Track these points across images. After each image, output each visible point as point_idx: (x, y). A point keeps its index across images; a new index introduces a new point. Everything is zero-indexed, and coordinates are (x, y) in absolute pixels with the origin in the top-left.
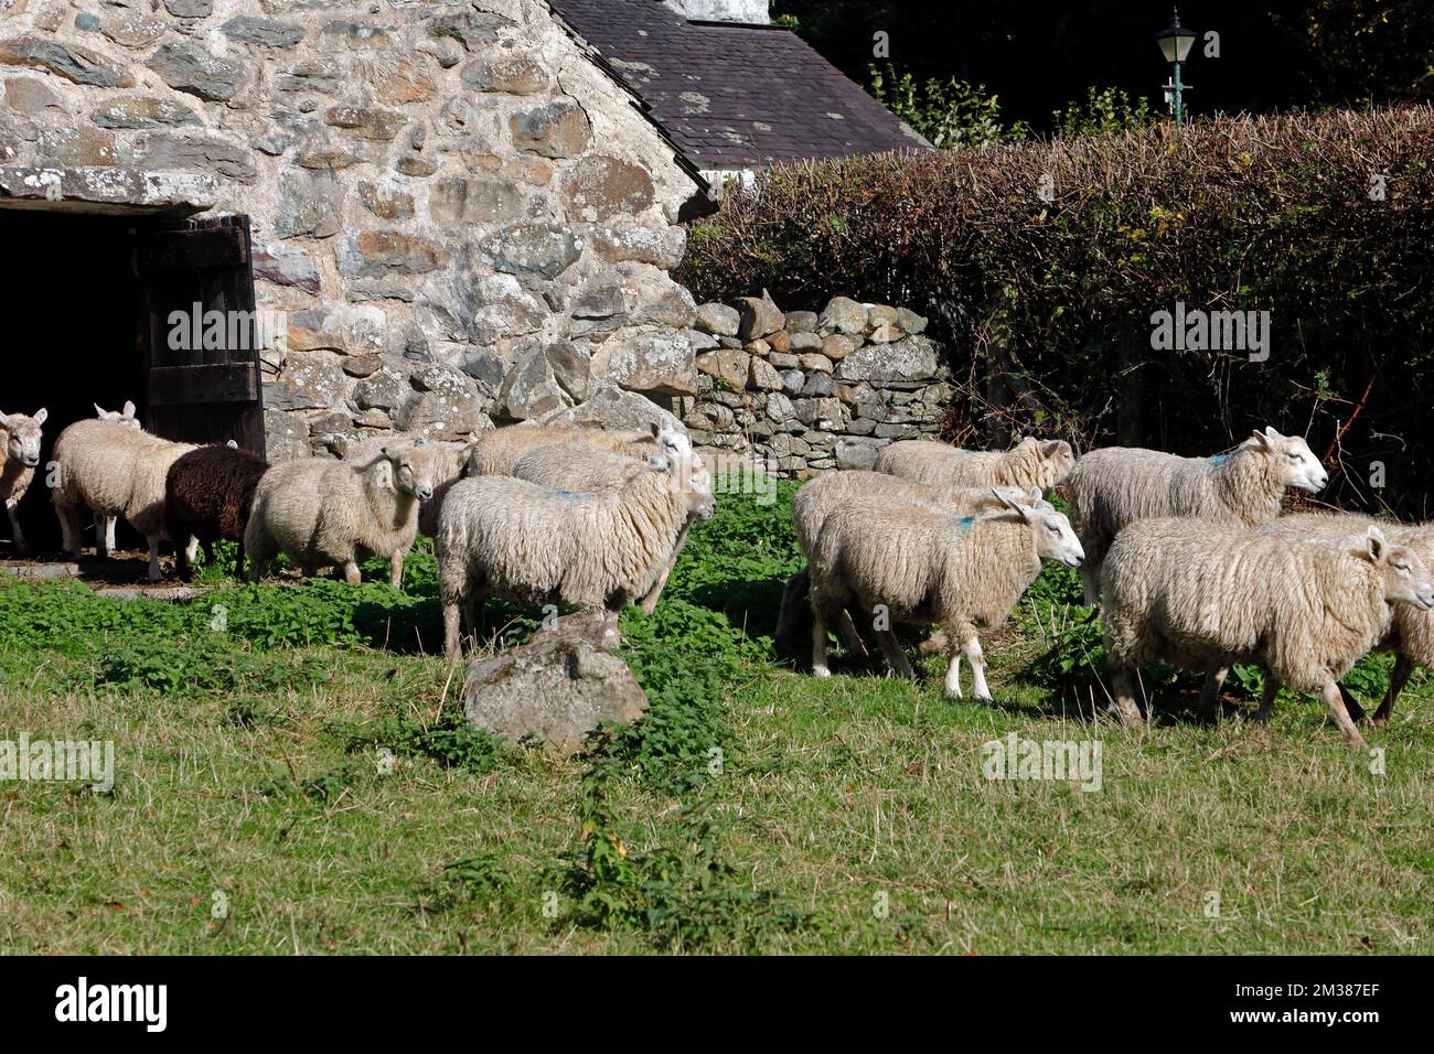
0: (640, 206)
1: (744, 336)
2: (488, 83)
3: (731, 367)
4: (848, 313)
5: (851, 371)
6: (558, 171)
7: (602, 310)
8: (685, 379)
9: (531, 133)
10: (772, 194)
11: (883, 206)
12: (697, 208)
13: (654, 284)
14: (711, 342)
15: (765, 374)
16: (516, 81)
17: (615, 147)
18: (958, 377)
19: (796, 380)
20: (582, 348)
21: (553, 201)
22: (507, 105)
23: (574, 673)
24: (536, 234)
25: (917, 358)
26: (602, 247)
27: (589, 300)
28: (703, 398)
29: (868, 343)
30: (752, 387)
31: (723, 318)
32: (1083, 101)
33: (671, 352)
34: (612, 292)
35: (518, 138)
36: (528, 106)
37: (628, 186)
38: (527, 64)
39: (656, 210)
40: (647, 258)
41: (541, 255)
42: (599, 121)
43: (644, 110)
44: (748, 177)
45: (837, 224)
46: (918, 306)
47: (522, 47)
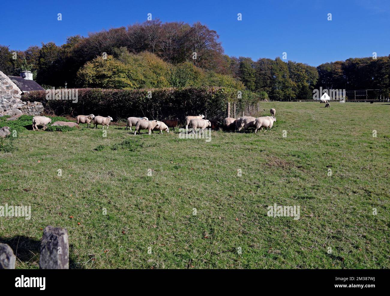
0: (17, 94)
1: (27, 104)
2: (4, 83)
3: (26, 107)
4: (36, 103)
5: (36, 107)
6: (10, 91)
7: (14, 102)
8: (21, 108)
9: (7, 88)
10: (30, 93)
11: (39, 94)
12: (23, 94)
13: (19, 100)
14: (23, 105)
15: (29, 107)
16: (6, 83)
17: (15, 89)
18: (45, 108)
19: (31, 108)
20: (12, 105)
21: (9, 93)
22: (5, 85)
23: (4, 131)
24: (8, 96)
25: (41, 106)
26: (14, 97)
27: (13, 101)
28: (23, 109)
29: (37, 105)
30: (27, 108)
31: (25, 103)
32: (59, 87)
33: (20, 105)
34: (15, 101)
35: (6, 88)
36: (7, 85)
37: (16, 92)
38: (7, 82)
39: (19, 94)
40: (18, 98)
41: (8, 97)
42: (14, 87)
43: (18, 86)
44: (29, 92)
45: (35, 96)
46: (42, 102)
47: (7, 81)
